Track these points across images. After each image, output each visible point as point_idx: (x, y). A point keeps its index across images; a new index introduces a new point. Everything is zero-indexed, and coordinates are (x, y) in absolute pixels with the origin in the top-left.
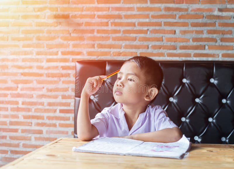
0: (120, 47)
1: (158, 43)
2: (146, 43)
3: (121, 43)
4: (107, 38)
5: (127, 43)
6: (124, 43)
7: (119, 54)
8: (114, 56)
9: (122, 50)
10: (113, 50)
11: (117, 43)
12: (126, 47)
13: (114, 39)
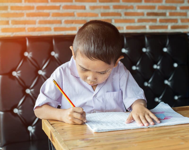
0: (34, 23)
1: (70, 18)
2: (59, 19)
3: (35, 18)
4: (22, 15)
5: (41, 18)
6: (38, 19)
7: (34, 30)
8: (29, 31)
9: (37, 26)
10: (27, 26)
11: (31, 19)
12: (41, 22)
13: (29, 15)
